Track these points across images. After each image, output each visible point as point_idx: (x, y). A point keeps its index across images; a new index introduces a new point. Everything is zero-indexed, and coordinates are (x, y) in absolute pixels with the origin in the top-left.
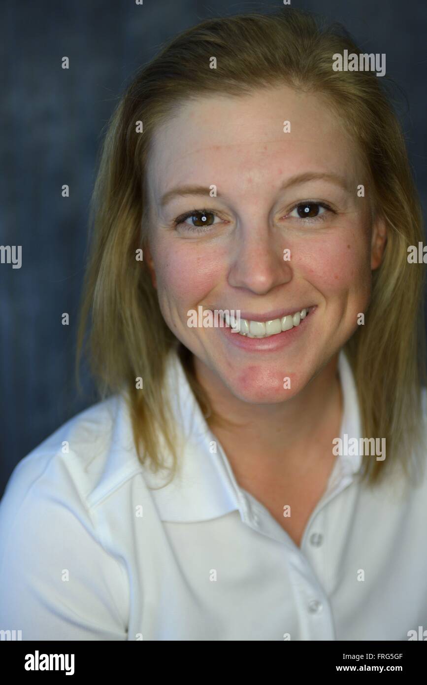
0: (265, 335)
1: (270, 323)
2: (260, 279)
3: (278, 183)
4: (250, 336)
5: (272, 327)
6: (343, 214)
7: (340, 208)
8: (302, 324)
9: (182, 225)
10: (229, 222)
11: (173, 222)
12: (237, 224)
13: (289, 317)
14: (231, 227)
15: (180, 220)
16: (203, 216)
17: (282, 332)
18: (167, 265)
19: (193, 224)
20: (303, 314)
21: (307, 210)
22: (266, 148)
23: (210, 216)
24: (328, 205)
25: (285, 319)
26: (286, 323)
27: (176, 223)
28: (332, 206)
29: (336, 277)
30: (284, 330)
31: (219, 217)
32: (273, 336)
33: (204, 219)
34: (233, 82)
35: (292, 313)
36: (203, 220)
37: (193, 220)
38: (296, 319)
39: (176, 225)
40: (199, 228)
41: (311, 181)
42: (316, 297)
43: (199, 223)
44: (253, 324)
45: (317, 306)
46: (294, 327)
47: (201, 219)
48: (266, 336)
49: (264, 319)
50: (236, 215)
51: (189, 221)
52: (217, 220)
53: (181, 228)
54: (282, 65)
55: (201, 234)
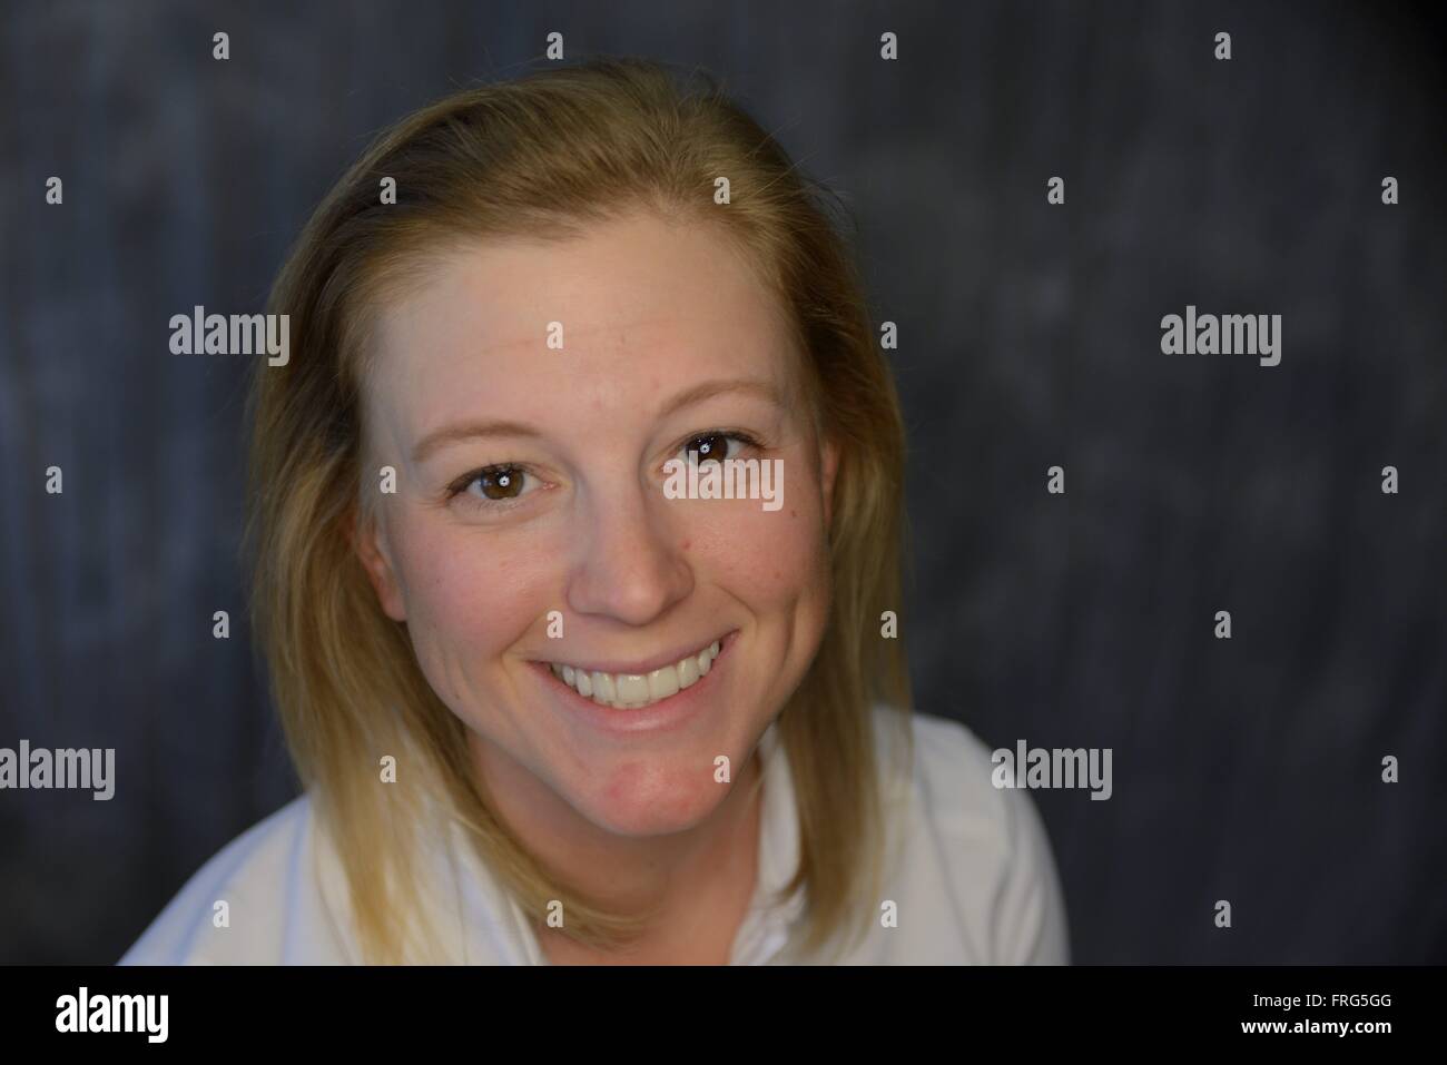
0: (647, 702)
1: (656, 674)
2: (639, 594)
3: (654, 405)
4: (619, 705)
5: (662, 682)
6: (775, 449)
7: (768, 439)
8: (715, 668)
9: (461, 497)
10: (558, 485)
11: (445, 490)
12: (575, 488)
13: (692, 659)
14: (563, 496)
15: (458, 488)
16: (502, 475)
17: (681, 690)
18: (438, 581)
19: (483, 496)
20: (714, 649)
21: (705, 448)
22: (623, 340)
23: (517, 475)
24: (748, 437)
25: (683, 665)
26: (686, 672)
27: (450, 492)
28: (755, 437)
29: (777, 576)
30: (683, 686)
31: (537, 477)
32: (663, 701)
33: (504, 481)
34: (544, 214)
35: (695, 653)
36: (502, 484)
37: (482, 485)
38: (703, 661)
39: (450, 497)
40: (499, 503)
41: (715, 396)
42: (737, 615)
43: (495, 492)
44: (621, 680)
45: (737, 631)
46: (701, 677)
47: (498, 484)
48: (652, 702)
49: (644, 669)
50: (573, 469)
51: (475, 488)
52: (530, 483)
53: (459, 503)
54: (633, 175)
55: (504, 514)
